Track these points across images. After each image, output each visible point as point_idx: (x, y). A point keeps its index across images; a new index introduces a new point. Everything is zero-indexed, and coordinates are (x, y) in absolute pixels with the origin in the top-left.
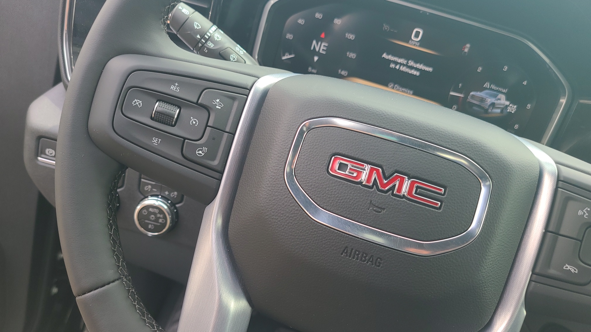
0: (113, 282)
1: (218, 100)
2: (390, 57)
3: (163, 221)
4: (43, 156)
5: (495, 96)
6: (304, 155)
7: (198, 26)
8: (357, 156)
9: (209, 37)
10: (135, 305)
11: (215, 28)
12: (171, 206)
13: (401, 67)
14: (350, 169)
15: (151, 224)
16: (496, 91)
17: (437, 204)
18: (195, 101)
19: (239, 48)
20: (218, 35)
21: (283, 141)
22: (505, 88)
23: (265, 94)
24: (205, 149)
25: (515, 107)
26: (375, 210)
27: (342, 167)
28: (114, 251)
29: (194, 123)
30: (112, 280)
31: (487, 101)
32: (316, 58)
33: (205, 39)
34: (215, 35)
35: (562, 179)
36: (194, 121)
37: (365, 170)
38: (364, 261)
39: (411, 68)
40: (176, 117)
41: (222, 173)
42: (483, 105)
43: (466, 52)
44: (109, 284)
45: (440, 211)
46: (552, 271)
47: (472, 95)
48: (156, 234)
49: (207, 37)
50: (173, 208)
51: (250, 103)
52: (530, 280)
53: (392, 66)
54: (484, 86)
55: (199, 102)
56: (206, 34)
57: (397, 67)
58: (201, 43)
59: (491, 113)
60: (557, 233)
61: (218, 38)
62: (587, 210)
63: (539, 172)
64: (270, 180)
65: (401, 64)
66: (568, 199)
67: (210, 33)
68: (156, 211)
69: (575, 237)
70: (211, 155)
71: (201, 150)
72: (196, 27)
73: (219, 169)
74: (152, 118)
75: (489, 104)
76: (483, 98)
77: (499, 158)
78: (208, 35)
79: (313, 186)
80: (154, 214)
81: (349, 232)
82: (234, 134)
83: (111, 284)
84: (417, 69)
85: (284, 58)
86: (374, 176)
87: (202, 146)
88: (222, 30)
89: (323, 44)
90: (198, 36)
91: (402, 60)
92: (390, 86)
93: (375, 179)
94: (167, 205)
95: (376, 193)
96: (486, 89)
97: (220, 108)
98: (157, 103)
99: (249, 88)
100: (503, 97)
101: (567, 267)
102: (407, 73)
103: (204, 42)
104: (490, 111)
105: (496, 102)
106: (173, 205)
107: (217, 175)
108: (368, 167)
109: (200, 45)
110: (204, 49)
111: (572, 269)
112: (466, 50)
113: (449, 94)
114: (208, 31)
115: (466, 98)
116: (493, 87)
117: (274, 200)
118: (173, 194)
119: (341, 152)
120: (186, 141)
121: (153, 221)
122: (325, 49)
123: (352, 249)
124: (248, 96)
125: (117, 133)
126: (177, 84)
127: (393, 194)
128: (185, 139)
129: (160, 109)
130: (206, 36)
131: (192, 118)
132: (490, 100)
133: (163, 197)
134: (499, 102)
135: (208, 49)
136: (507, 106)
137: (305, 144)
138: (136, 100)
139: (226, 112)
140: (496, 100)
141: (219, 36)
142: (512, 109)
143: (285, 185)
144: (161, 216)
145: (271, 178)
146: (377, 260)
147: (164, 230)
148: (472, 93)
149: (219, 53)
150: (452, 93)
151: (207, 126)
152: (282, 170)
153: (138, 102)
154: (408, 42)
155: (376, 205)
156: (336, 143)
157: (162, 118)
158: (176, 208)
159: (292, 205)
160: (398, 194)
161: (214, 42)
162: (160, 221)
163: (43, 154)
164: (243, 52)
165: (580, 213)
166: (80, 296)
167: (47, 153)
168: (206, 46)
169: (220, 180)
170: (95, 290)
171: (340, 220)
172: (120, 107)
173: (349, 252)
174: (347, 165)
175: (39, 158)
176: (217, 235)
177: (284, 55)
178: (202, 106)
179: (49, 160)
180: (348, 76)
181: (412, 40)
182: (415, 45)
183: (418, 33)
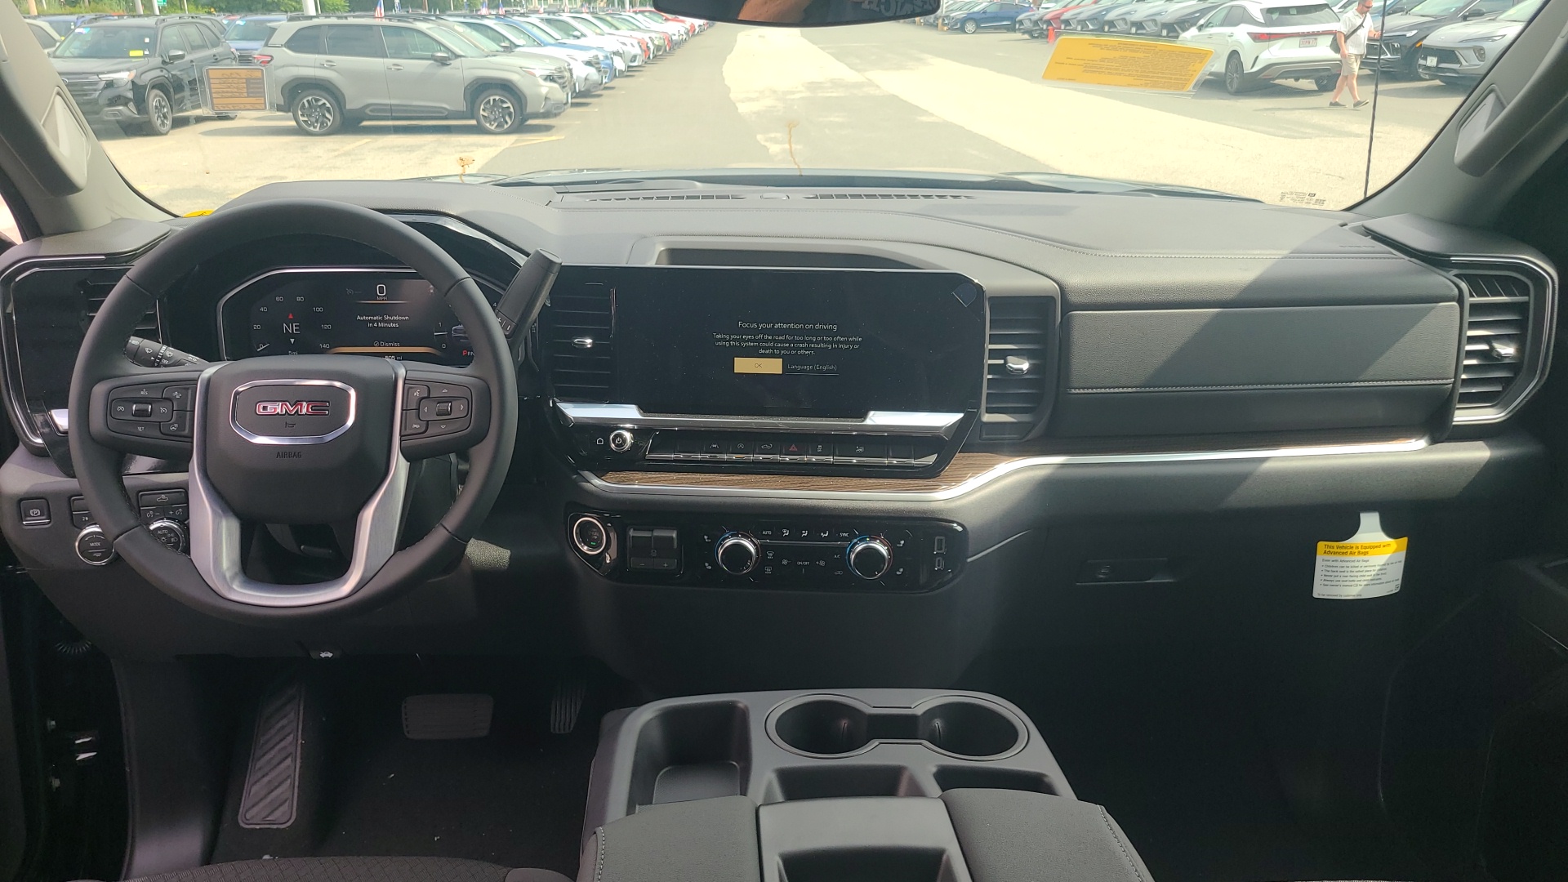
0: (137, 527)
1: (176, 393)
2: (364, 318)
3: (175, 540)
4: (29, 519)
11: (165, 347)
13: (379, 324)
18: (160, 397)
19: (191, 356)
21: (225, 405)
23: (209, 380)
24: (176, 425)
26: (290, 427)
27: (265, 408)
32: (292, 340)
35: (407, 379)
36: (163, 410)
38: (291, 457)
39: (389, 322)
40: (150, 410)
41: (192, 437)
43: (432, 293)
47: (455, 330)
51: (200, 390)
52: (401, 441)
53: (370, 325)
55: (163, 397)
56: (159, 354)
57: (375, 325)
58: (157, 360)
60: (407, 410)
65: (377, 321)
68: (165, 531)
69: (415, 408)
70: (182, 427)
71: (174, 427)
72: (149, 352)
73: (189, 435)
74: (134, 416)
79: (249, 425)
80: (164, 535)
82: (194, 411)
84: (394, 322)
85: (259, 350)
87: (173, 424)
91: (377, 317)
92: (376, 345)
93: (286, 409)
95: (288, 417)
97: (179, 397)
98: (135, 405)
99: (197, 379)
101: (414, 426)
102: (387, 328)
107: (189, 440)
110: (160, 363)
111: (417, 426)
113: (433, 335)
115: (450, 334)
119: (262, 400)
120: (162, 423)
121: (167, 543)
124: (197, 385)
125: (112, 431)
126: (144, 390)
127: (298, 414)
128: (160, 422)
129: (137, 408)
131: (161, 408)
133: (168, 518)
135: (163, 362)
138: (119, 407)
139: (183, 399)
141: (170, 353)
146: (298, 454)
148: (453, 328)
150: (436, 334)
151: (173, 410)
153: (121, 408)
154: (376, 300)
155: (291, 424)
156: (258, 395)
157: (141, 413)
159: (240, 439)
161: (167, 359)
162: (173, 540)
163: (28, 516)
167: (32, 515)
169: (192, 442)
172: (110, 414)
174: (268, 406)
175: (24, 522)
178: (165, 398)
179: (36, 519)
180: (331, 348)
181: (379, 296)
182: (383, 300)
183: (381, 289)
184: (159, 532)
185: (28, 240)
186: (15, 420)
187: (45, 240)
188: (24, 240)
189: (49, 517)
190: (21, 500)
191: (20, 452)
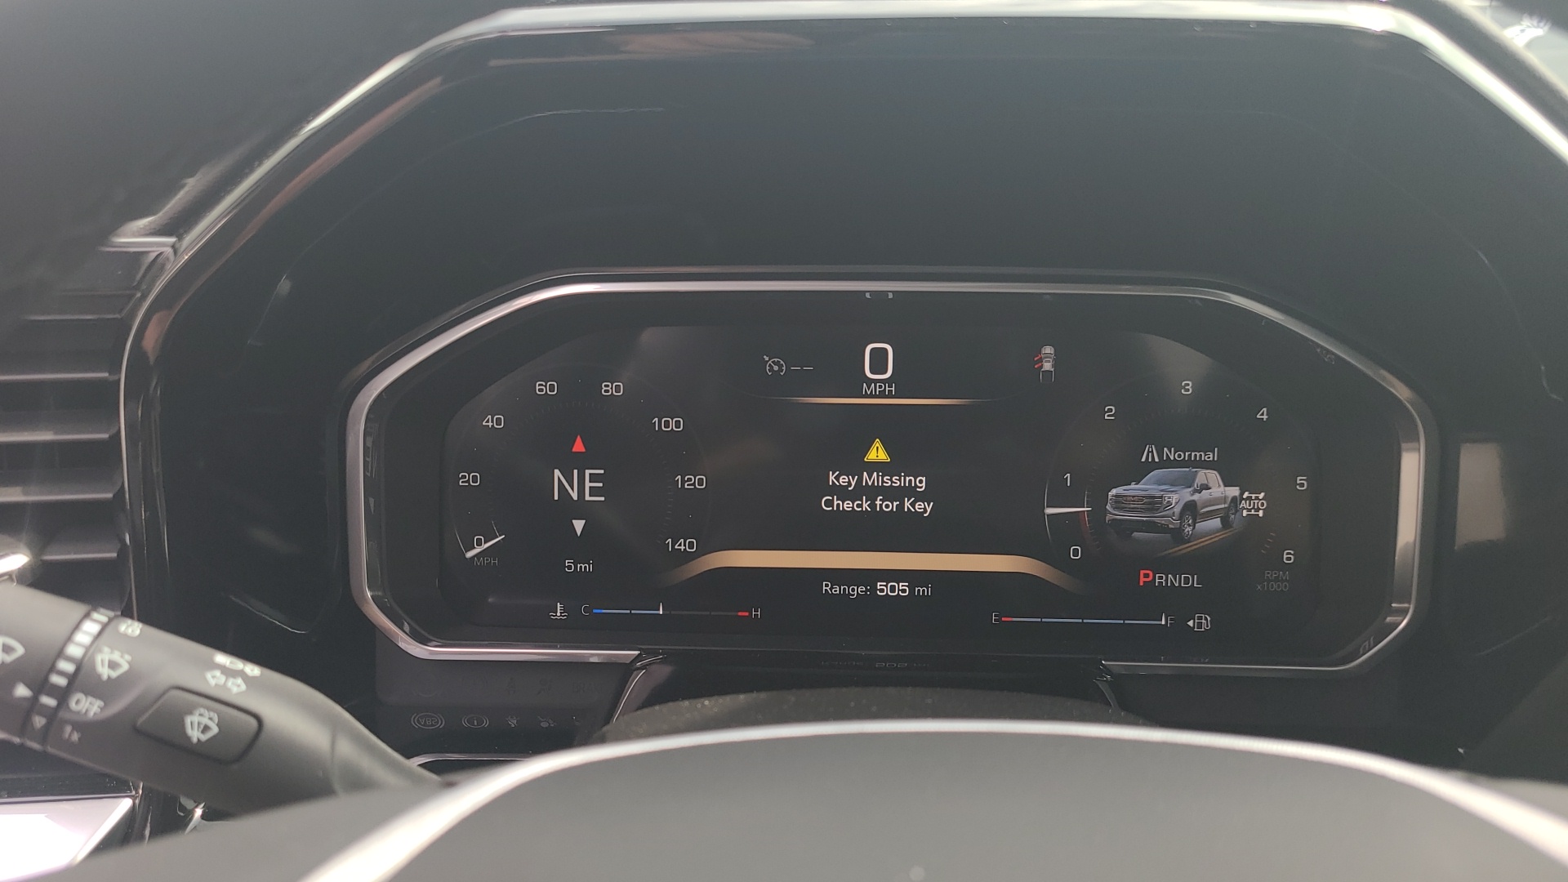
5: (1188, 482)
7: (8, 648)
9: (73, 677)
11: (92, 626)
16: (1182, 464)
19: (228, 666)
20: (112, 652)
22: (1207, 449)
25: (1262, 496)
31: (1169, 504)
32: (579, 525)
33: (54, 691)
34: (99, 658)
42: (1159, 520)
49: (65, 682)
58: (40, 714)
59: (1194, 537)
61: (113, 665)
67: (72, 659)
75: (1177, 510)
76: (1152, 497)
78: (63, 672)
85: (469, 554)
89: (588, 473)
90: (22, 691)
96: (1151, 466)
100: (1212, 477)
103: (54, 703)
104: (1188, 531)
105: (1196, 497)
109: (39, 721)
110: (61, 730)
112: (1047, 366)
114: (60, 654)
122: (598, 485)
130: (56, 678)
132: (1178, 498)
134: (1205, 494)
135: (78, 726)
136: (1236, 501)
140: (1196, 491)
142: (1255, 505)
148: (1114, 492)
149: (134, 728)
161: (99, 688)
168: (67, 713)
177: (470, 547)
180: (704, 550)
181: (870, 381)
182: (882, 395)
183: (879, 360)
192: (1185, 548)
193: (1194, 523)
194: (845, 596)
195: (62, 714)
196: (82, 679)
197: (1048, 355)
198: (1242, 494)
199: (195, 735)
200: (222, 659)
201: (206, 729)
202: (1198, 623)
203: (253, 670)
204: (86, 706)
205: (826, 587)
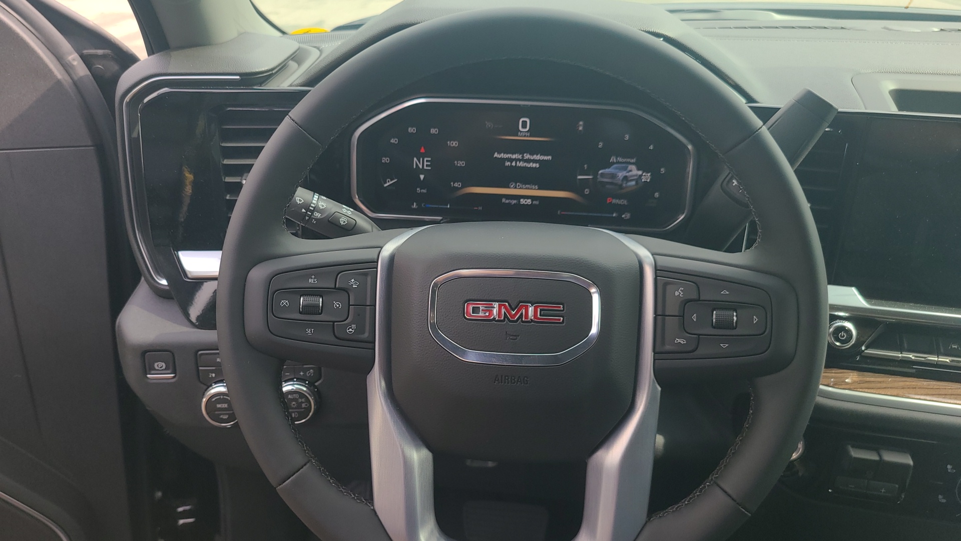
0: (305, 465)
1: (353, 280)
2: (502, 155)
3: (306, 405)
4: (153, 372)
5: (625, 169)
6: (441, 309)
7: (300, 201)
8: (485, 298)
9: (314, 208)
10: (330, 480)
11: (316, 196)
12: (311, 387)
13: (518, 163)
14: (482, 310)
15: (294, 412)
16: (623, 163)
17: (560, 320)
18: (333, 286)
19: (346, 209)
20: (322, 202)
21: (420, 302)
22: (632, 158)
24: (354, 326)
25: (649, 174)
26: (512, 339)
27: (475, 310)
28: (297, 438)
29: (338, 306)
30: (304, 463)
31: (618, 176)
32: (422, 177)
33: (311, 211)
34: (319, 203)
35: (658, 268)
36: (337, 304)
37: (494, 308)
38: (514, 383)
39: (528, 161)
40: (321, 305)
41: (374, 343)
42: (615, 181)
43: (581, 131)
44: (302, 468)
45: (564, 324)
46: (668, 347)
47: (601, 173)
48: (303, 421)
49: (313, 209)
50: (312, 388)
51: (381, 274)
52: (654, 360)
53: (507, 164)
54: (611, 161)
55: (337, 286)
56: (310, 206)
57: (514, 164)
58: (307, 216)
59: (626, 187)
60: (664, 315)
61: (323, 206)
62: (681, 290)
63: (638, 268)
64: (418, 338)
65: (516, 160)
66: (665, 284)
67: (314, 204)
68: (296, 396)
69: (677, 314)
70: (360, 329)
71: (351, 328)
72: (298, 202)
73: (370, 339)
74: (301, 313)
75: (621, 178)
76: (613, 174)
77: (600, 268)
78: (312, 207)
79: (456, 333)
80: (294, 400)
81: (495, 362)
82: (375, 306)
83: (304, 467)
84: (534, 161)
85: (385, 185)
86: (503, 310)
87: (350, 324)
88: (323, 196)
89: (425, 159)
90: (304, 210)
91: (516, 155)
92: (512, 186)
93: (505, 312)
94: (306, 387)
95: (509, 324)
96: (613, 163)
97: (356, 286)
98: (302, 299)
99: (376, 261)
100: (633, 167)
101: (677, 341)
102: (525, 167)
103: (310, 214)
104: (624, 185)
105: (627, 174)
106: (311, 385)
107: (370, 345)
108: (496, 305)
109: (307, 218)
110: (312, 220)
111: (682, 341)
112: (581, 128)
113: (577, 178)
114: (311, 202)
115: (595, 178)
116: (620, 159)
117: (427, 353)
118: (309, 373)
119: (471, 298)
120: (336, 323)
121: (295, 408)
122: (429, 163)
123: (502, 376)
124: (377, 268)
125: (274, 335)
126: (313, 277)
127: (522, 322)
128: (334, 322)
129: (305, 303)
130: (311, 208)
131: (334, 302)
132: (621, 175)
133: (299, 379)
134: (630, 173)
135: (316, 220)
136: (641, 176)
137: (439, 299)
138: (283, 301)
139: (362, 289)
140: (627, 172)
141: (323, 204)
142: (647, 177)
143: (432, 339)
144: (303, 400)
145: (419, 336)
146: (524, 379)
147: (311, 414)
148: (600, 172)
149: (329, 221)
150: (579, 177)
151: (349, 305)
152: (426, 327)
153: (285, 302)
154: (517, 135)
155: (512, 334)
156: (465, 291)
157: (310, 310)
158: (316, 387)
159: (443, 353)
160: (526, 320)
161: (320, 211)
162: (303, 405)
163: (153, 370)
164: (350, 211)
165: (677, 293)
166: (280, 485)
167: (157, 368)
168: (313, 217)
169: (374, 348)
170: (293, 476)
171: (485, 355)
172: (271, 311)
173: (500, 379)
174: (479, 307)
175: (148, 376)
176: (385, 397)
177: (386, 183)
178: (340, 289)
179: (160, 375)
180: (463, 187)
181: (521, 132)
182: (525, 136)
183: (524, 123)
184: (290, 397)
185: (153, 53)
186: (140, 258)
187: (175, 54)
188: (149, 55)
189: (174, 372)
190: (146, 352)
191: (142, 291)
192: (624, 191)
193: (626, 183)
194: (509, 204)
195: (312, 216)
196: (316, 209)
197: (581, 125)
198: (643, 173)
199: (342, 223)
200: (344, 206)
201: (344, 222)
202: (626, 216)
203: (352, 210)
204: (317, 215)
205: (504, 200)
